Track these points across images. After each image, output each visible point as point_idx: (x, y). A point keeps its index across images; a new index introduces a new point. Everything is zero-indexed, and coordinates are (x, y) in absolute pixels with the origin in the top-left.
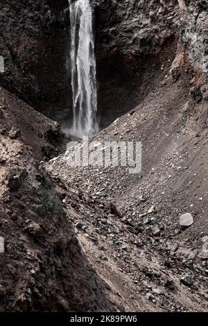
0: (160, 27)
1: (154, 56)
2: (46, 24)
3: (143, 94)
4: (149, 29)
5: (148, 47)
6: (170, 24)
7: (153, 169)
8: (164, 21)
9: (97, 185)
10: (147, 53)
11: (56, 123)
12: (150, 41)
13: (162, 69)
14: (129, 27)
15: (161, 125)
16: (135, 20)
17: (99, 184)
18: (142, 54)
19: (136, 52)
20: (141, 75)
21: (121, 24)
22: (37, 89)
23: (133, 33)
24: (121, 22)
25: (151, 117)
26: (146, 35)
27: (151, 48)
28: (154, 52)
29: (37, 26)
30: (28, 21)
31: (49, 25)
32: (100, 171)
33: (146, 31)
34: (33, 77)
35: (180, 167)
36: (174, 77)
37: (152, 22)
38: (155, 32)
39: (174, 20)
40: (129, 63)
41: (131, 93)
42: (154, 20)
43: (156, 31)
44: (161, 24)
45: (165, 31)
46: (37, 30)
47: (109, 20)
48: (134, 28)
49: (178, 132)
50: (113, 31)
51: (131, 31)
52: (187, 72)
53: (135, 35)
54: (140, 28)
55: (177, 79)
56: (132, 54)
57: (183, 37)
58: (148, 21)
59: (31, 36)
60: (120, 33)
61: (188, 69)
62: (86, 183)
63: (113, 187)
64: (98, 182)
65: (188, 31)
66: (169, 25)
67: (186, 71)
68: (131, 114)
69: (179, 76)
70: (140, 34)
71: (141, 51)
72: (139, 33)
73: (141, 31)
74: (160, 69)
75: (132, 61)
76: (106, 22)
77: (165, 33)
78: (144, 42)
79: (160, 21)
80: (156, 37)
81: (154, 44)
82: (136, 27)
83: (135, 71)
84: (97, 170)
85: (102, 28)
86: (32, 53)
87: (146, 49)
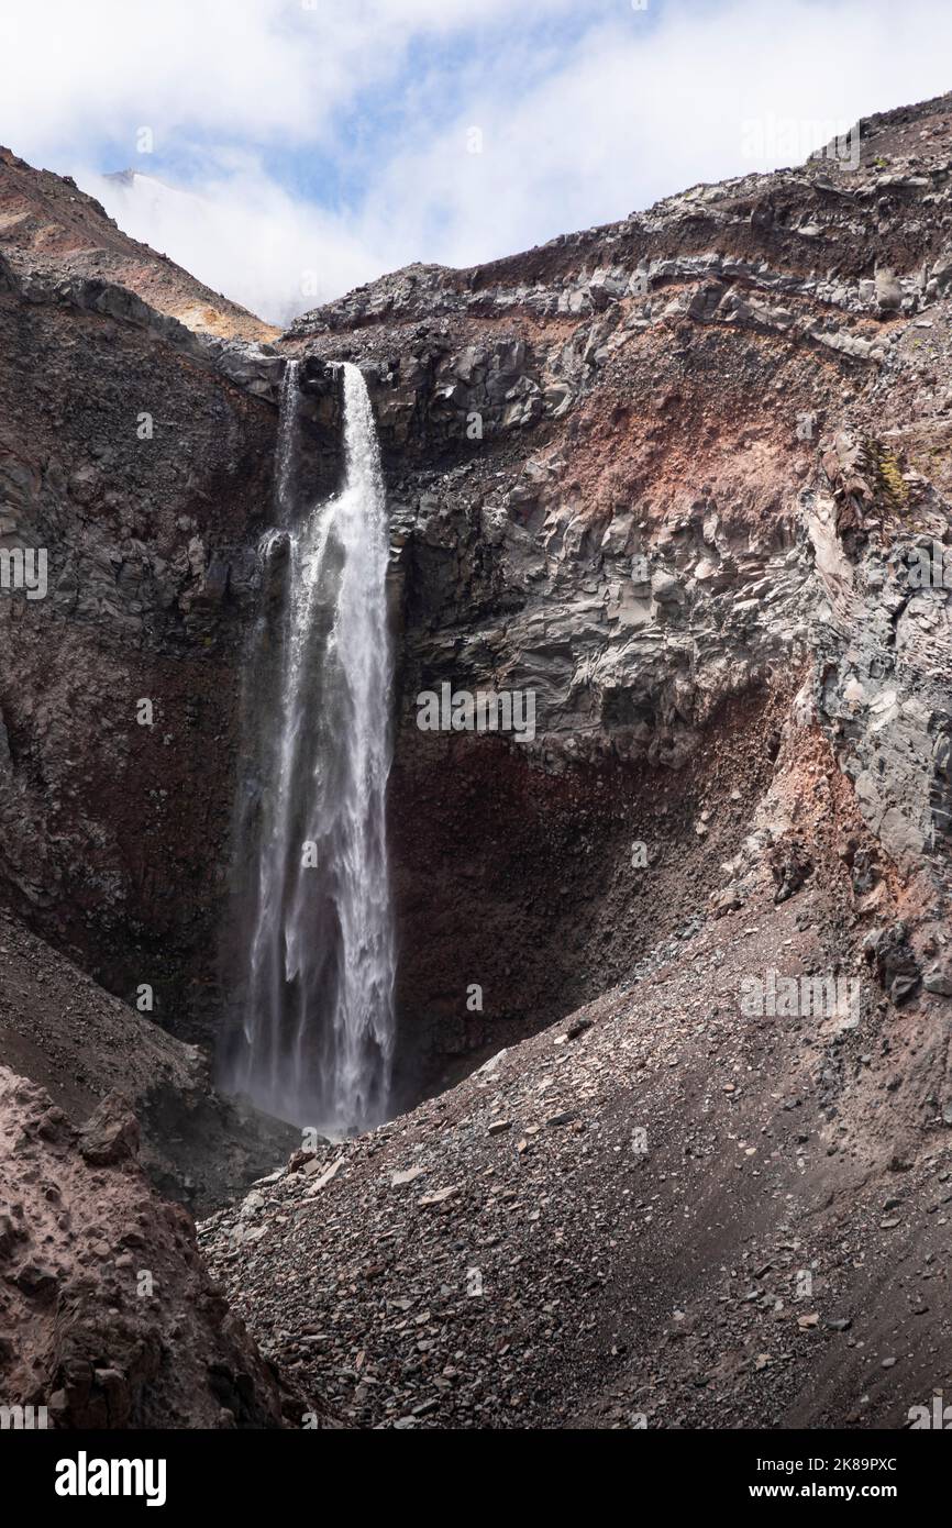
0: (701, 642)
1: (662, 769)
2: (176, 601)
3: (608, 937)
4: (649, 648)
5: (639, 729)
6: (746, 635)
7: (679, 1316)
8: (720, 618)
9: (402, 1379)
10: (634, 752)
11: (191, 1052)
12: (653, 700)
13: (701, 829)
14: (555, 632)
15: (717, 1097)
16: (584, 603)
17: (410, 1375)
18: (612, 755)
19: (586, 745)
20: (598, 851)
21: (522, 616)
22: (112, 887)
23: (572, 660)
24: (521, 607)
25: (673, 1059)
26: (633, 672)
27: (651, 732)
28: (666, 753)
29: (136, 607)
30: (99, 582)
31: (194, 602)
32: (416, 1308)
33: (635, 657)
34: (99, 832)
35: (814, 1318)
36: (778, 874)
37: (662, 616)
38: (674, 664)
39: (764, 618)
40: (550, 794)
41: (551, 930)
42: (672, 608)
43: (681, 660)
44: (707, 630)
45: (721, 663)
46: (135, 622)
47: (467, 594)
48: (577, 639)
49: (803, 1140)
50: (482, 645)
51: (563, 651)
52: (849, 859)
53: (584, 671)
54: (607, 643)
55: (796, 887)
56: (562, 754)
57: (830, 698)
58: (646, 615)
59: (103, 648)
60: (516, 657)
61: (853, 845)
62: (347, 1370)
63: (479, 1397)
64: (408, 1364)
65: (854, 669)
66: (744, 636)
67: (842, 850)
68: (574, 1034)
69: (806, 870)
70: (604, 667)
71: (606, 742)
72: (603, 661)
73: (613, 655)
74: (690, 829)
75: (561, 783)
76: (452, 602)
77: (720, 673)
78: (620, 703)
79: (701, 615)
80: (681, 685)
81: (669, 715)
82: (590, 635)
83: (574, 831)
84: (405, 1304)
85: (433, 632)
86: (106, 723)
87: (629, 736)
